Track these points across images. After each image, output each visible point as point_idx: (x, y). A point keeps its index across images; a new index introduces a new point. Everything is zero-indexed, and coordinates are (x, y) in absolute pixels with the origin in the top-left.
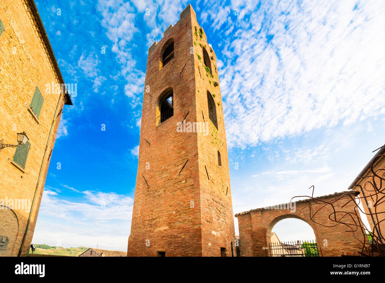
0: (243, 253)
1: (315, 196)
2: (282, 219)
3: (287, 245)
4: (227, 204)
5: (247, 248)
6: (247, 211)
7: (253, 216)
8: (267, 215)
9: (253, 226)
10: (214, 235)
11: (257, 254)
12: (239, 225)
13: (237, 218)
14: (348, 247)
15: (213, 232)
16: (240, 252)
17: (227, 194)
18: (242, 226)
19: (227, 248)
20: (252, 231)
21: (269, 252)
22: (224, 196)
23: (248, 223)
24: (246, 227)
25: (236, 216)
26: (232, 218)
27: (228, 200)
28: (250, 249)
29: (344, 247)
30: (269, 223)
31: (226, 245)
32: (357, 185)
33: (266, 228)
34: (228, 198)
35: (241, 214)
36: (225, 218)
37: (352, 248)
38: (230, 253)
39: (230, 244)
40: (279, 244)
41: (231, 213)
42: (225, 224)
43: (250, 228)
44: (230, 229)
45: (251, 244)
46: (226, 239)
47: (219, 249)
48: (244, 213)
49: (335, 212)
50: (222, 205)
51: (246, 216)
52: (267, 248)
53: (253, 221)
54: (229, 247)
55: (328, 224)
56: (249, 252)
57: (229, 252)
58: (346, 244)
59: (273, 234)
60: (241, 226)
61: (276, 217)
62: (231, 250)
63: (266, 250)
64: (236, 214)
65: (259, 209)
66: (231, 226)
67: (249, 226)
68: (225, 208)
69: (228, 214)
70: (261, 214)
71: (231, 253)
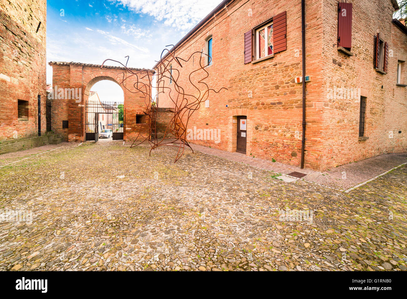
0: (55, 110)
1: (128, 67)
2: (102, 80)
3: (104, 105)
4: (38, 44)
5: (60, 104)
6: (67, 62)
7: (73, 69)
8: (88, 71)
9: (71, 81)
10: (4, 81)
11: (72, 111)
12: (54, 76)
13: (52, 67)
14: (141, 108)
15: (4, 77)
16: (51, 108)
17: (37, 30)
18: (58, 78)
19: (31, 101)
20: (69, 86)
21: (84, 109)
22: (31, 32)
23: (65, 76)
24: (63, 80)
25: (50, 63)
26: (44, 65)
27: (39, 39)
28: (64, 105)
29: (139, 108)
30: (88, 81)
31: (29, 97)
32: (157, 68)
33: (85, 85)
34: (40, 37)
35: (57, 63)
36: (31, 62)
37: (143, 110)
38: (35, 107)
39: (37, 96)
40: (99, 103)
41: (43, 58)
42: (30, 70)
43: (67, 82)
44: (39, 78)
45: (66, 100)
46: (30, 90)
47: (16, 101)
48: (62, 63)
49: (138, 82)
50: (26, 43)
51: (64, 67)
52: (83, 106)
53: (72, 74)
54: (33, 100)
55: (134, 91)
56: (62, 108)
57: (33, 107)
58: (141, 106)
59: (93, 93)
60: (56, 78)
61: (96, 76)
62: (37, 104)
63: (82, 108)
64: (51, 62)
65: (81, 64)
66: (41, 75)
67: (67, 79)
68: (32, 49)
69: (36, 58)
70: (81, 70)
71: (37, 109)
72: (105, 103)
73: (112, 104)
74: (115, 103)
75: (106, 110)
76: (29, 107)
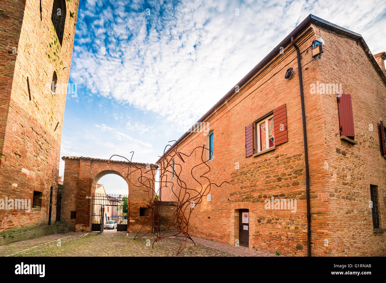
0: (65, 201)
1: (133, 161)
2: (108, 173)
4: (54, 141)
5: (70, 196)
6: (77, 157)
7: (82, 163)
8: (96, 166)
9: (80, 174)
10: (25, 175)
11: (80, 202)
12: (65, 170)
13: (64, 161)
14: (145, 202)
15: (24, 170)
16: (62, 199)
17: (55, 129)
18: (69, 171)
19: (44, 193)
20: (78, 179)
21: (91, 201)
22: (50, 131)
23: (75, 170)
24: (73, 173)
25: (63, 158)
26: (58, 159)
27: (56, 137)
28: (73, 197)
29: (143, 202)
30: (96, 175)
31: (43, 189)
32: (160, 162)
33: (92, 178)
34: (56, 135)
35: (69, 157)
36: (48, 157)
37: (146, 203)
38: (48, 198)
39: (49, 188)
40: (105, 196)
41: (58, 153)
42: (46, 164)
43: (76, 175)
44: (53, 171)
45: (75, 192)
46: (45, 183)
47: (32, 192)
48: (73, 158)
49: (142, 177)
50: (46, 140)
51: (75, 161)
52: (90, 198)
53: (81, 168)
54: (47, 191)
55: (138, 185)
56: (71, 200)
57: (46, 198)
58: (144, 200)
59: (99, 186)
60: (68, 171)
61: (103, 170)
62: (49, 195)
63: (89, 200)
64: (64, 157)
65: (90, 158)
66: (55, 168)
67: (76, 173)
68: (50, 145)
69: (52, 153)
70: (90, 164)
71: (49, 199)
72: (110, 196)
73: (117, 197)
74: (120, 195)
75: (112, 202)
76: (43, 198)
